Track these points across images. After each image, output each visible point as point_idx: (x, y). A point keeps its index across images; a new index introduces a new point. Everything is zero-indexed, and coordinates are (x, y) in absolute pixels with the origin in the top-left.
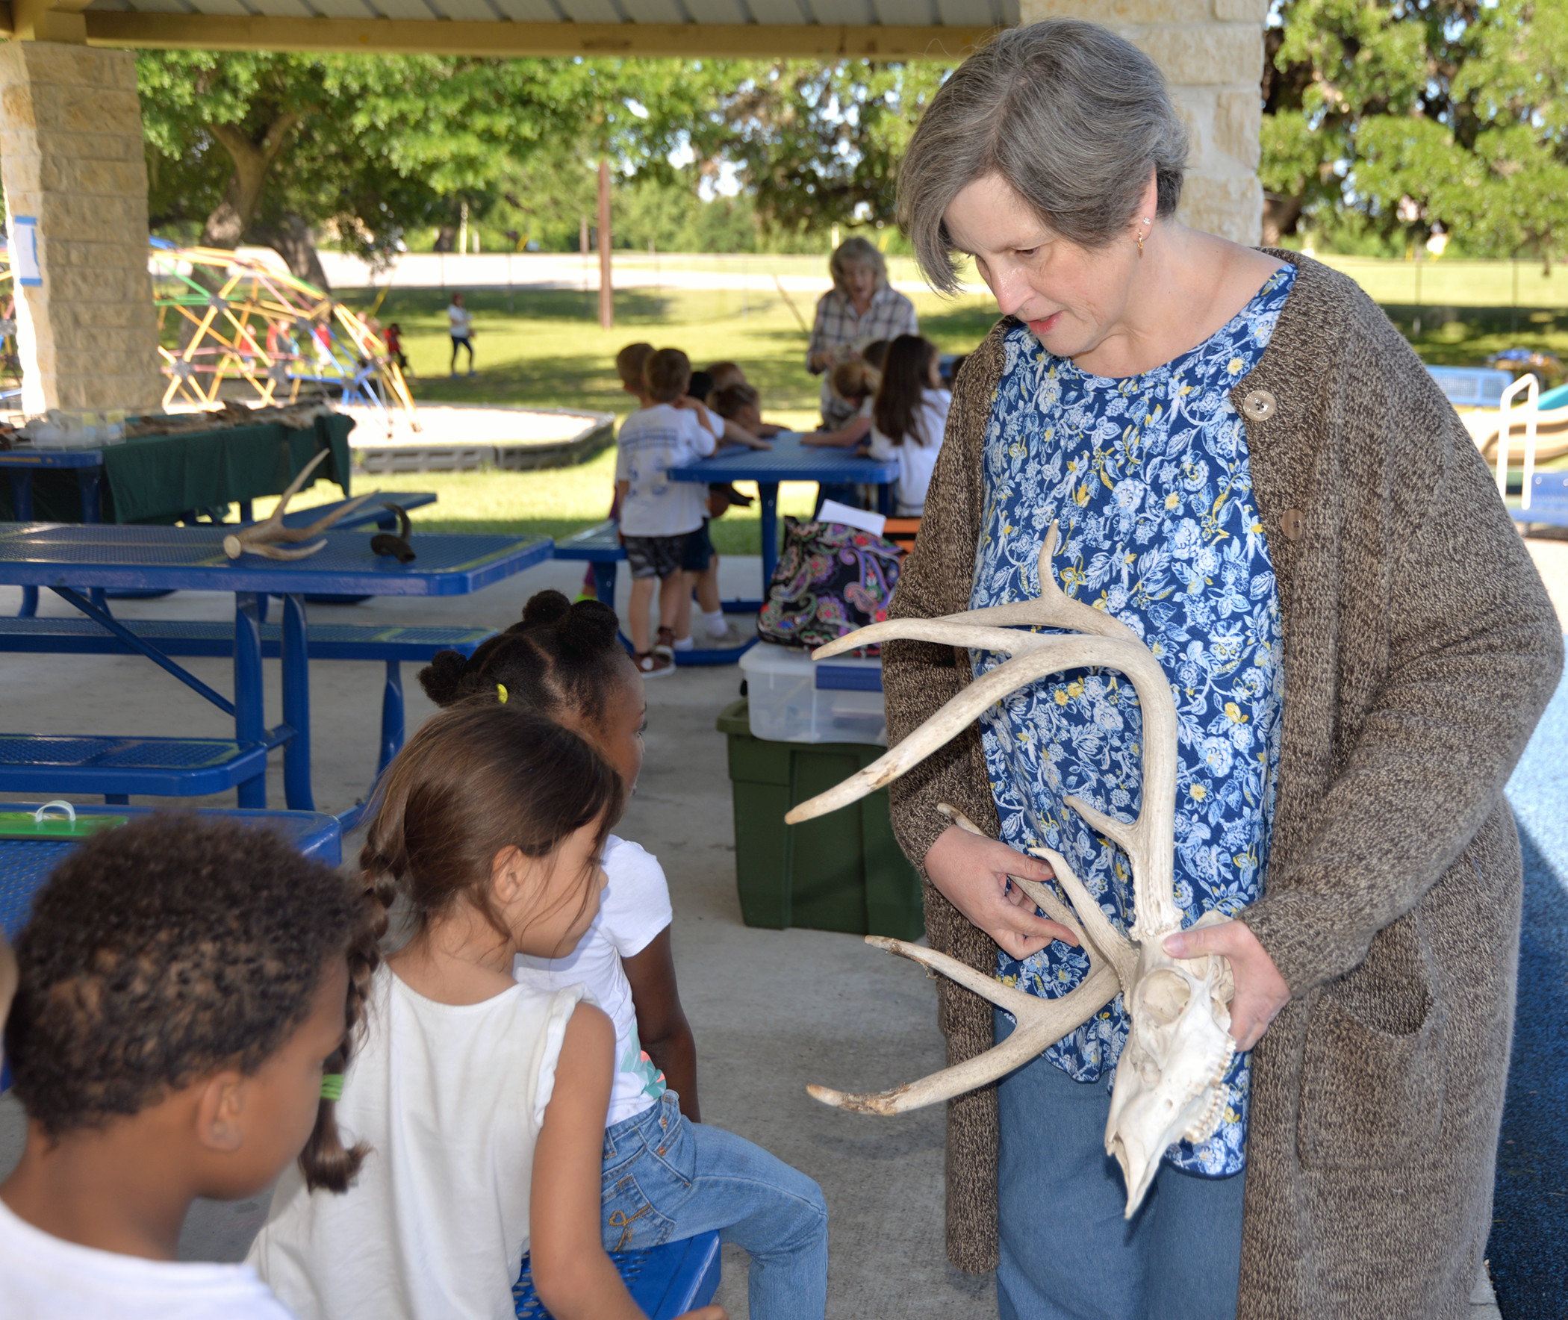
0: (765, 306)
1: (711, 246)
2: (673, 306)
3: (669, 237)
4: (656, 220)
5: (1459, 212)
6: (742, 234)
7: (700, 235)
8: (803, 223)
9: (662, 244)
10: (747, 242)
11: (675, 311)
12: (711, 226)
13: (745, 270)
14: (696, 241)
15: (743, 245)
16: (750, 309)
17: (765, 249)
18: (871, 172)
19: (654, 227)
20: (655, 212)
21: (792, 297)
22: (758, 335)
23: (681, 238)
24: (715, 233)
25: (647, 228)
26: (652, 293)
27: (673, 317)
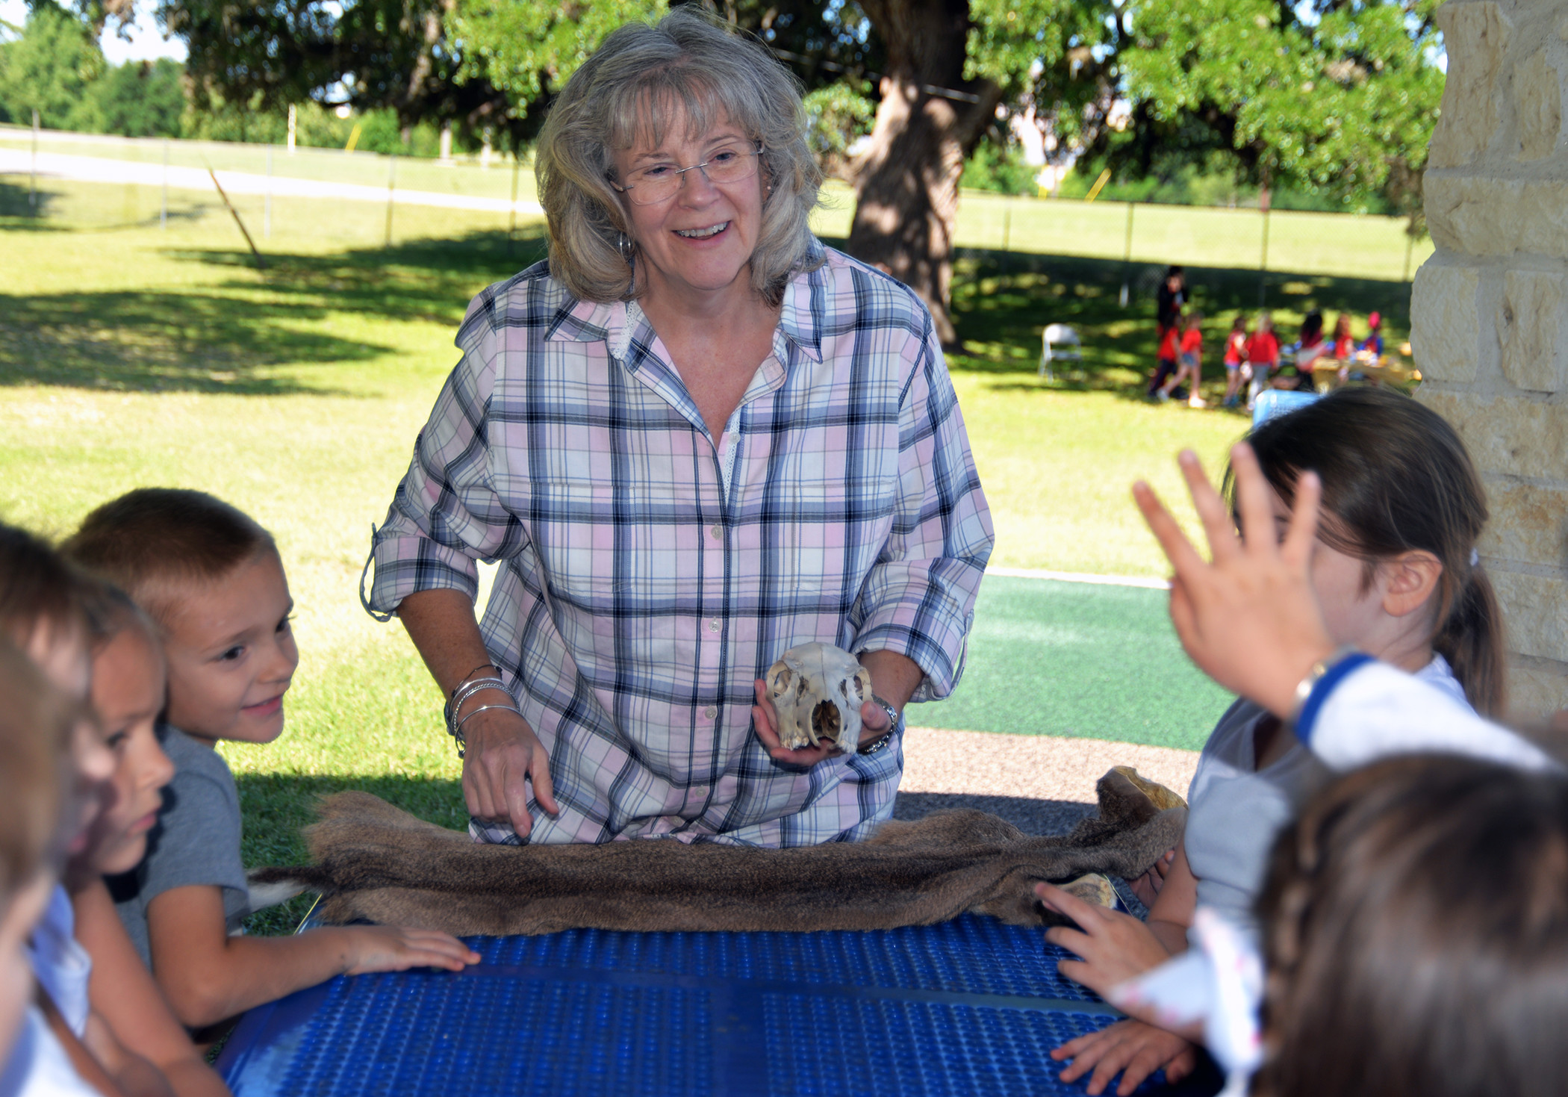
0: (194, 213)
1: (120, 126)
2: (55, 203)
3: (63, 109)
4: (45, 85)
5: (1287, 130)
6: (162, 112)
7: (103, 109)
8: (258, 96)
9: (50, 118)
10: (171, 123)
11: (58, 212)
12: (121, 99)
13: (166, 161)
14: (100, 118)
15: (163, 126)
16: (171, 215)
17: (194, 134)
18: (370, 23)
19: (41, 95)
20: (43, 74)
21: (234, 202)
22: (181, 255)
23: (78, 112)
24: (125, 107)
25: (32, 95)
26: (26, 182)
27: (54, 221)
